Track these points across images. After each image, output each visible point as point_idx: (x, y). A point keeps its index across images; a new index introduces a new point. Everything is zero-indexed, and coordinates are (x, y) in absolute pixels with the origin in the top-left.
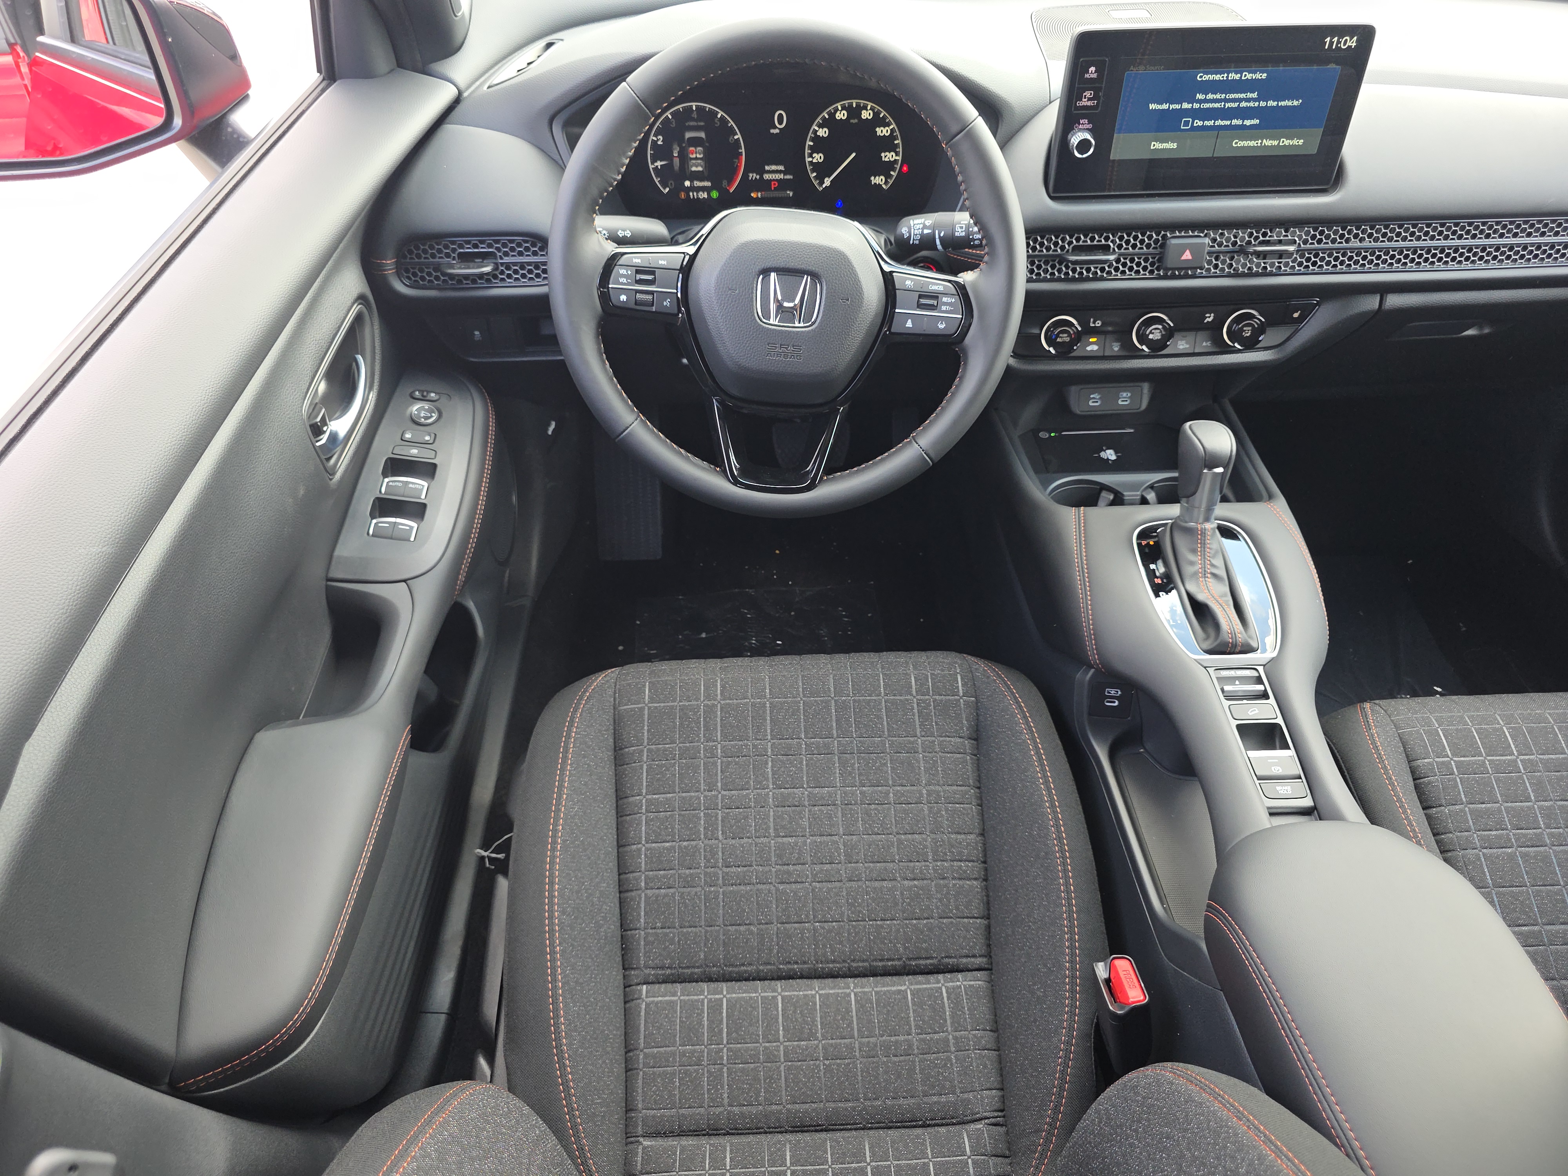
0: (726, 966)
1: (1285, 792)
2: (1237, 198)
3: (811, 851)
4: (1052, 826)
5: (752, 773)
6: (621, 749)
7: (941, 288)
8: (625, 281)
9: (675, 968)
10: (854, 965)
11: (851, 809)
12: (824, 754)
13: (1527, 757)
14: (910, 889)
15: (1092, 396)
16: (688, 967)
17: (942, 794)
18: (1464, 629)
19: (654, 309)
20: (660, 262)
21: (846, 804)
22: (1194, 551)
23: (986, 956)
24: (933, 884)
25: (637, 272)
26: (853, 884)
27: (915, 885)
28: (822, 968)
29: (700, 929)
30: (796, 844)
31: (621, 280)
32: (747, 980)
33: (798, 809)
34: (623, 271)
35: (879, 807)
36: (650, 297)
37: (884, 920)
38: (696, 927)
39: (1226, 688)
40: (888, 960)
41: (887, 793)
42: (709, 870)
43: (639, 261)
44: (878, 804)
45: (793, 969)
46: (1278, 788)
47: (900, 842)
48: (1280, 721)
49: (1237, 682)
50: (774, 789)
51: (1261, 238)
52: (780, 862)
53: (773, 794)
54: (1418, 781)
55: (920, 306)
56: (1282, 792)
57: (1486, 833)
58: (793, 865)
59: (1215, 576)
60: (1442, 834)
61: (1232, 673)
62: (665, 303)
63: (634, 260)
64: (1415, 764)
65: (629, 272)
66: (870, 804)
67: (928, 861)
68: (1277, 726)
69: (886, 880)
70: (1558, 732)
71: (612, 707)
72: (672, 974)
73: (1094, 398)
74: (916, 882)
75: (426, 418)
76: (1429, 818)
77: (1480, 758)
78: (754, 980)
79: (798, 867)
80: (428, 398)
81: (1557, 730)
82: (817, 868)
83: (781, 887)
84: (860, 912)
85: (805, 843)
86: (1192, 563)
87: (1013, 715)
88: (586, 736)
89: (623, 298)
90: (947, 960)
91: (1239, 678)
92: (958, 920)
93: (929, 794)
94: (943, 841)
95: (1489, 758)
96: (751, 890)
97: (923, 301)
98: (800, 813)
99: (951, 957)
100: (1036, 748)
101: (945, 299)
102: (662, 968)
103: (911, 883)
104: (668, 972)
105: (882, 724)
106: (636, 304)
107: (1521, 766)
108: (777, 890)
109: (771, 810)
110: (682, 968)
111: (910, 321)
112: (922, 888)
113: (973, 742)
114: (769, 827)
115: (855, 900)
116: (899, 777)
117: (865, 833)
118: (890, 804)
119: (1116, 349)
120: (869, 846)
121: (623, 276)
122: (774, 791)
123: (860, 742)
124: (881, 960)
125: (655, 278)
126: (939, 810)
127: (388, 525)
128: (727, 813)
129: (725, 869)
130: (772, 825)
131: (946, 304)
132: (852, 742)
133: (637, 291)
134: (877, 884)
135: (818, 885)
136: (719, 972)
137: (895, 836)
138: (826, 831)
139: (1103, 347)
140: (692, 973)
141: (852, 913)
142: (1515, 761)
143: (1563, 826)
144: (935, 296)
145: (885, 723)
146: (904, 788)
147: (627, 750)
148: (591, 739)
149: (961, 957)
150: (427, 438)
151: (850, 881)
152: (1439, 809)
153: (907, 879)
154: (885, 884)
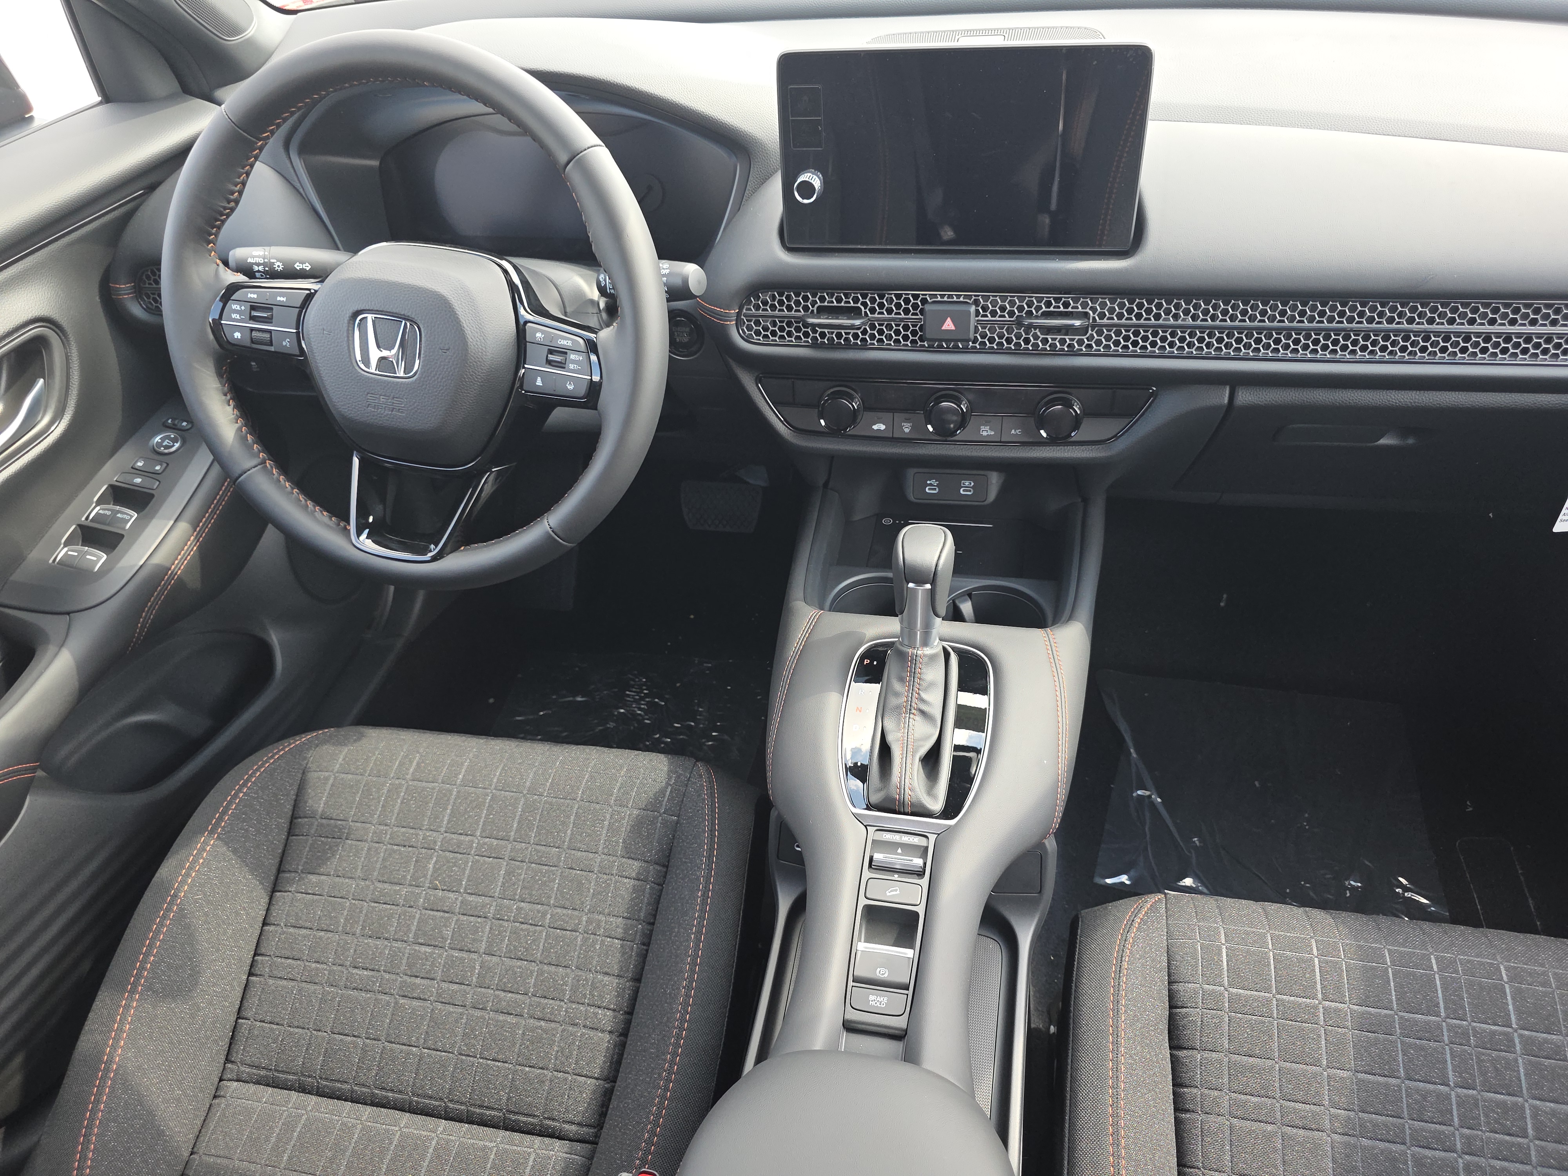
0: (321, 1078)
1: (878, 1004)
2: (1007, 259)
3: (444, 966)
4: (684, 988)
5: (412, 867)
6: (296, 818)
7: (570, 343)
8: (238, 317)
9: (271, 1069)
10: (451, 1105)
11: (501, 926)
12: (494, 858)
13: (1333, 1004)
14: (533, 1030)
15: (928, 482)
16: (283, 1072)
17: (603, 924)
18: (1470, 809)
19: (272, 349)
20: (279, 298)
21: (499, 919)
22: (902, 680)
23: (594, 1127)
24: (560, 1029)
25: (253, 308)
26: (478, 1013)
27: (541, 1026)
28: (417, 1102)
29: (307, 1031)
30: (432, 954)
31: (234, 316)
32: (338, 1098)
33: (446, 915)
34: (236, 307)
35: (532, 928)
36: (267, 336)
37: (496, 1061)
38: (303, 1028)
39: (878, 856)
40: (488, 1108)
41: (544, 915)
42: (335, 968)
43: (255, 296)
44: (531, 925)
45: (386, 1097)
46: (872, 998)
47: (541, 973)
48: (921, 910)
49: (899, 851)
50: (429, 888)
51: (1044, 309)
52: (409, 973)
53: (426, 894)
54: (1174, 1010)
55: (549, 363)
56: (873, 1003)
57: (1243, 1097)
58: (422, 978)
59: (923, 713)
60: (1186, 1086)
61: (896, 838)
62: (284, 343)
63: (250, 295)
64: (1175, 987)
65: (243, 308)
66: (523, 923)
67: (563, 1001)
68: (916, 915)
69: (511, 1014)
70: (1391, 978)
71: (301, 772)
72: (266, 1076)
73: (931, 485)
74: (542, 1023)
75: (167, 447)
76: (1175, 1062)
77: (1266, 994)
78: (345, 1100)
79: (425, 982)
80: (179, 426)
81: (1391, 975)
82: (444, 985)
83: (402, 1001)
84: (474, 1045)
85: (440, 956)
86: (897, 694)
87: (701, 846)
88: (255, 798)
89: (237, 335)
90: (547, 1122)
91: (904, 846)
92: (575, 1077)
93: (589, 922)
94: (586, 980)
95: (1279, 996)
96: (370, 998)
97: (551, 357)
98: (447, 919)
99: (553, 1120)
100: (706, 889)
101: (573, 356)
102: (258, 1067)
103: (537, 1023)
104: (263, 1073)
105: (565, 833)
106: (252, 341)
107: (1321, 1015)
108: (396, 1003)
109: (419, 912)
110: (278, 1071)
111: (539, 379)
112: (545, 1031)
113: (659, 868)
114: (409, 930)
115: (473, 1030)
116: (563, 897)
117: (507, 955)
118: (544, 927)
119: (907, 430)
120: (507, 971)
121: (236, 312)
122: (428, 891)
123: (535, 850)
124: (481, 1106)
125: (272, 315)
126: (594, 942)
127: (76, 554)
128: (373, 907)
129: (351, 969)
130: (413, 928)
131: (574, 362)
132: (527, 848)
133: (252, 330)
134: (501, 1017)
135: (440, 1006)
136: (313, 1083)
137: (538, 965)
138: (467, 946)
139: (891, 426)
140: (286, 1079)
141: (466, 1045)
142: (1316, 1007)
143: (1356, 1108)
144: (563, 352)
145: (569, 832)
146: (565, 911)
147: (300, 820)
148: (260, 802)
149: (565, 1122)
150: (158, 468)
151: (474, 1008)
152: (1190, 1052)
153: (534, 1018)
154: (509, 1019)
